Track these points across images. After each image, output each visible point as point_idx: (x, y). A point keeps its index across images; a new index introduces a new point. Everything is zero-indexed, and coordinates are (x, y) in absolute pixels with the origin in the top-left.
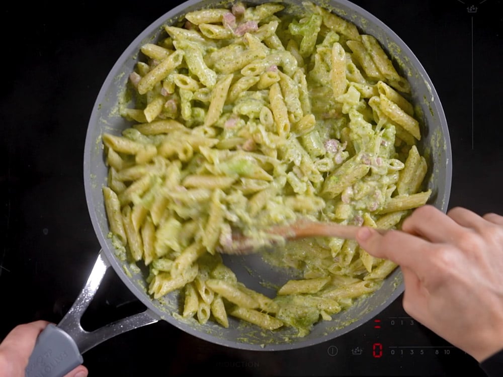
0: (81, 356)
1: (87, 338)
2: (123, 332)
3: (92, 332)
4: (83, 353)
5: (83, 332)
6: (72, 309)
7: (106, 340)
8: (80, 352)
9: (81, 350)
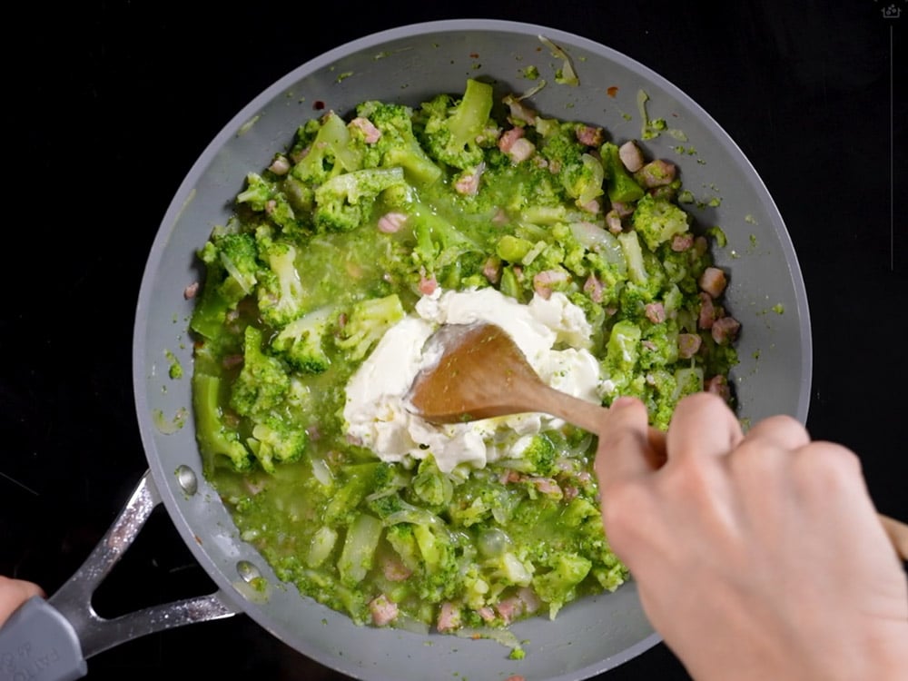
0: (85, 663)
1: (100, 630)
2: (167, 626)
3: (113, 620)
4: (89, 657)
5: (94, 618)
6: (80, 573)
7: (135, 637)
8: (84, 655)
9: (85, 651)
